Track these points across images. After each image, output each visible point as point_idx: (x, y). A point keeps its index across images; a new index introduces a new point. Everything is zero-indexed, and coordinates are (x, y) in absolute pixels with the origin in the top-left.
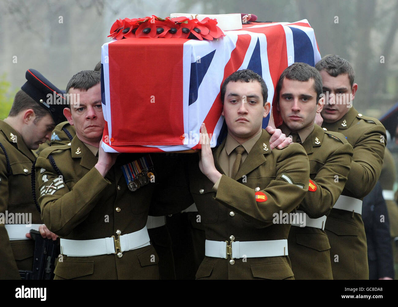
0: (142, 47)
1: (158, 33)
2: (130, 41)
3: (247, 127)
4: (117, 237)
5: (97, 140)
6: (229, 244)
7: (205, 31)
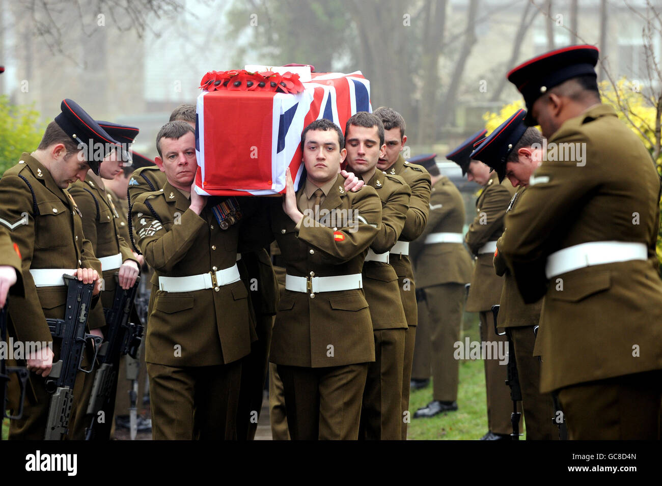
0: (234, 100)
1: (248, 86)
2: (221, 93)
3: (325, 171)
4: (213, 273)
5: (189, 185)
6: (309, 279)
7: (290, 85)
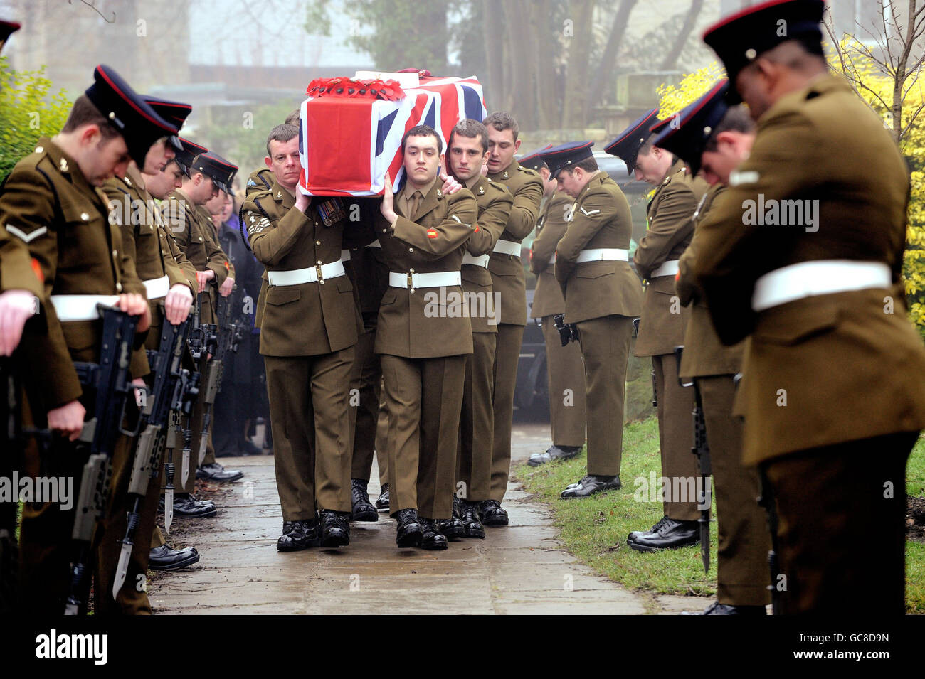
0: (336, 106)
1: (350, 93)
2: (326, 100)
3: (426, 175)
4: (318, 267)
5: (293, 185)
6: (409, 276)
7: (390, 92)
